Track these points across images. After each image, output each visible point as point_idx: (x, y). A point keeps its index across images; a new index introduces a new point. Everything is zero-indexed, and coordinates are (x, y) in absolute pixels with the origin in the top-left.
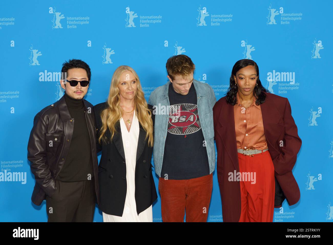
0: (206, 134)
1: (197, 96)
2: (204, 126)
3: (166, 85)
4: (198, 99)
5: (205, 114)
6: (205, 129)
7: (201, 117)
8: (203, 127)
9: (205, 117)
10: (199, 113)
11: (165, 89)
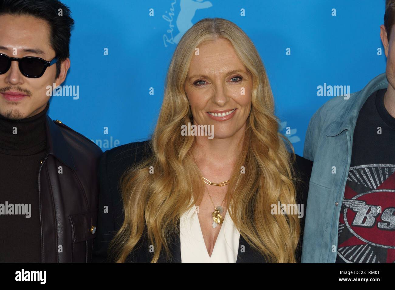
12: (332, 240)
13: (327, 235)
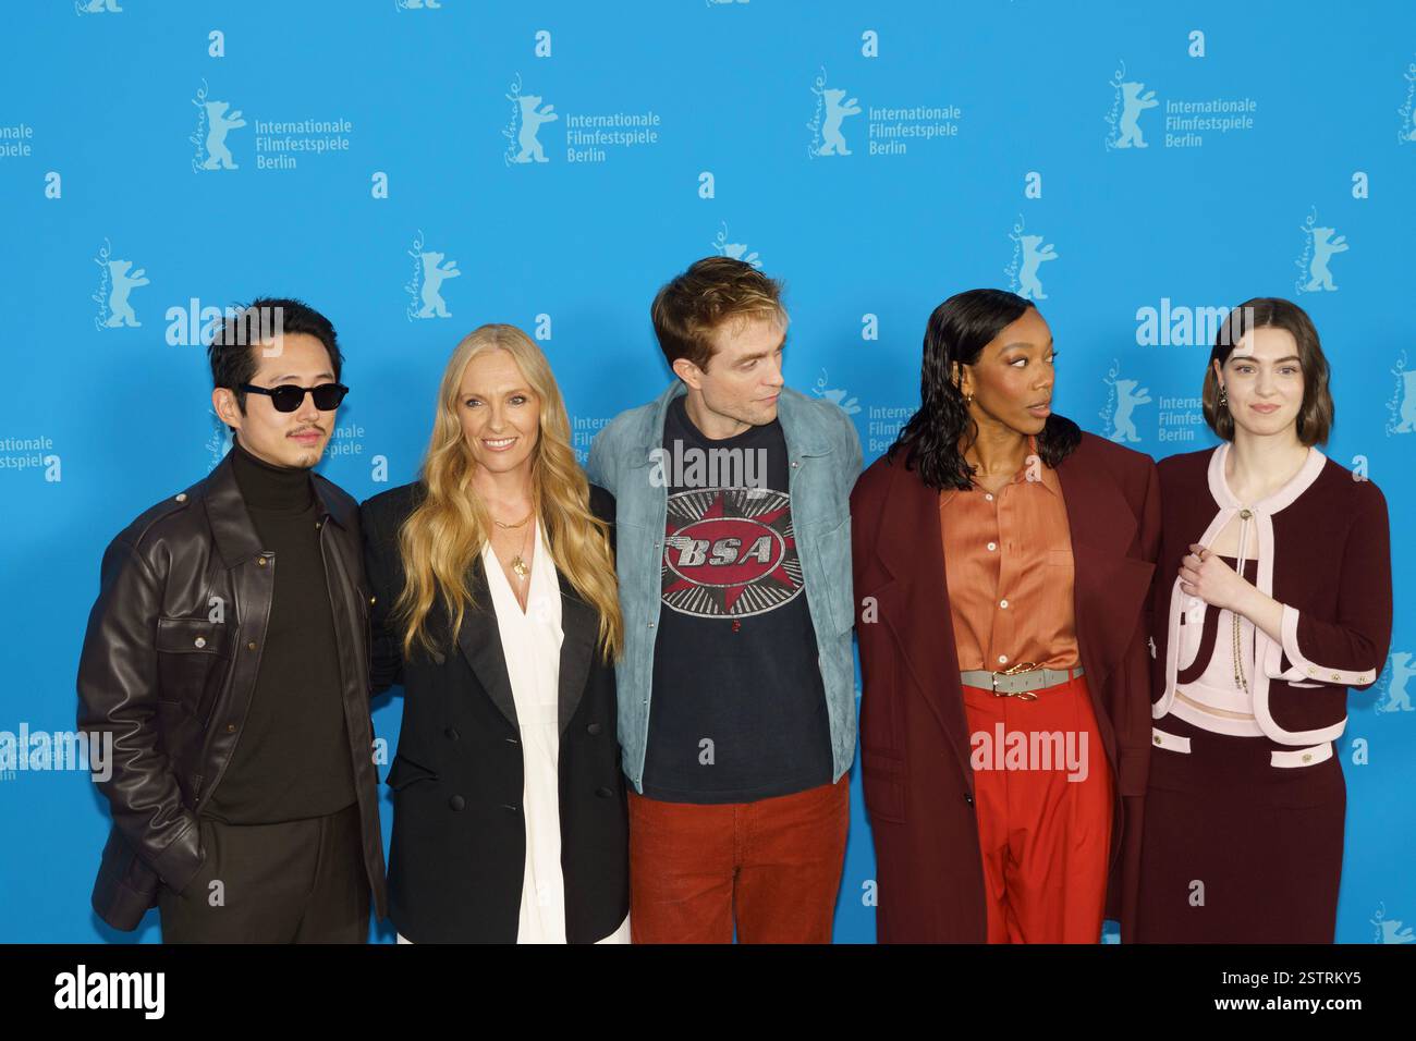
0: (823, 615)
1: (791, 455)
2: (815, 582)
3: (656, 406)
4: (791, 470)
5: (819, 532)
6: (821, 595)
7: (805, 543)
8: (812, 585)
9: (820, 544)
10: (795, 529)
11: (651, 419)
12: (653, 589)
13: (646, 584)
